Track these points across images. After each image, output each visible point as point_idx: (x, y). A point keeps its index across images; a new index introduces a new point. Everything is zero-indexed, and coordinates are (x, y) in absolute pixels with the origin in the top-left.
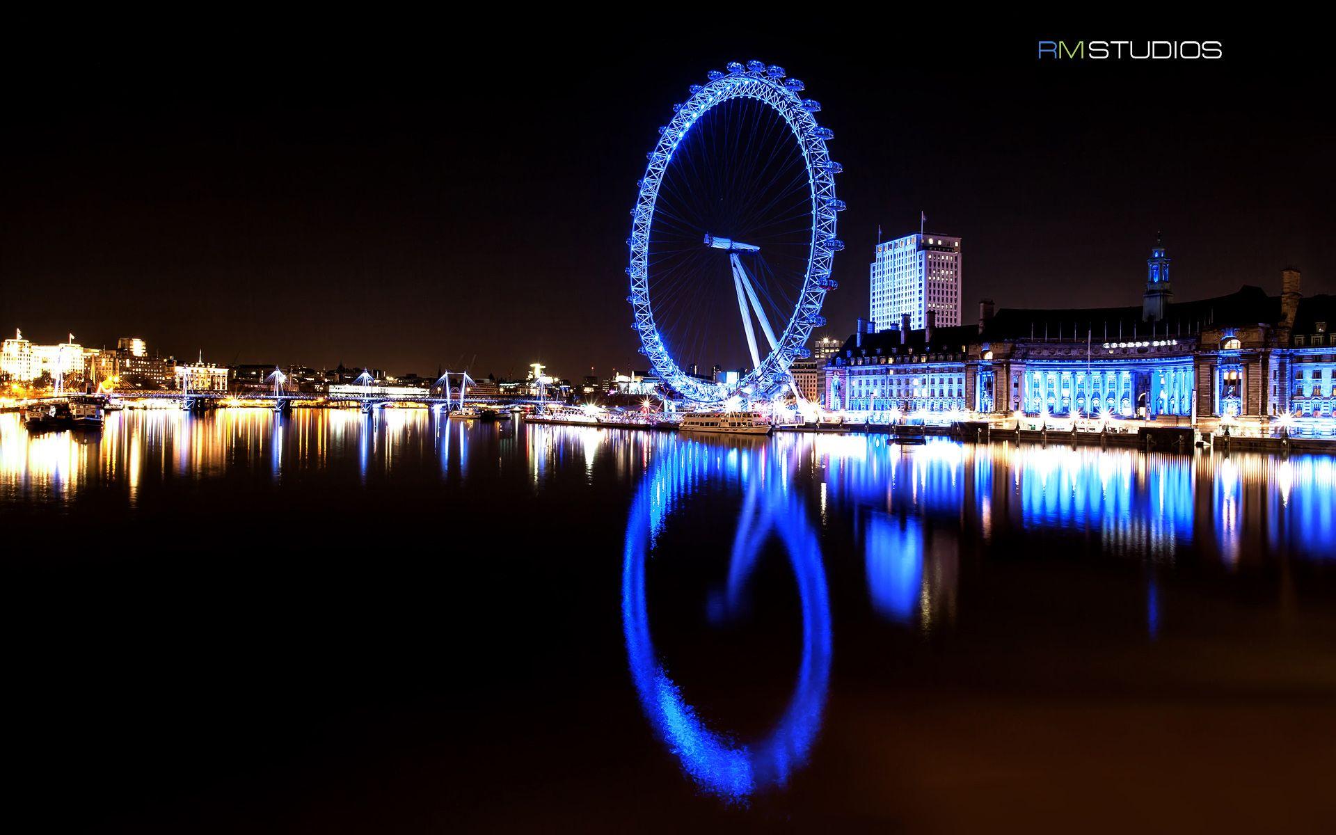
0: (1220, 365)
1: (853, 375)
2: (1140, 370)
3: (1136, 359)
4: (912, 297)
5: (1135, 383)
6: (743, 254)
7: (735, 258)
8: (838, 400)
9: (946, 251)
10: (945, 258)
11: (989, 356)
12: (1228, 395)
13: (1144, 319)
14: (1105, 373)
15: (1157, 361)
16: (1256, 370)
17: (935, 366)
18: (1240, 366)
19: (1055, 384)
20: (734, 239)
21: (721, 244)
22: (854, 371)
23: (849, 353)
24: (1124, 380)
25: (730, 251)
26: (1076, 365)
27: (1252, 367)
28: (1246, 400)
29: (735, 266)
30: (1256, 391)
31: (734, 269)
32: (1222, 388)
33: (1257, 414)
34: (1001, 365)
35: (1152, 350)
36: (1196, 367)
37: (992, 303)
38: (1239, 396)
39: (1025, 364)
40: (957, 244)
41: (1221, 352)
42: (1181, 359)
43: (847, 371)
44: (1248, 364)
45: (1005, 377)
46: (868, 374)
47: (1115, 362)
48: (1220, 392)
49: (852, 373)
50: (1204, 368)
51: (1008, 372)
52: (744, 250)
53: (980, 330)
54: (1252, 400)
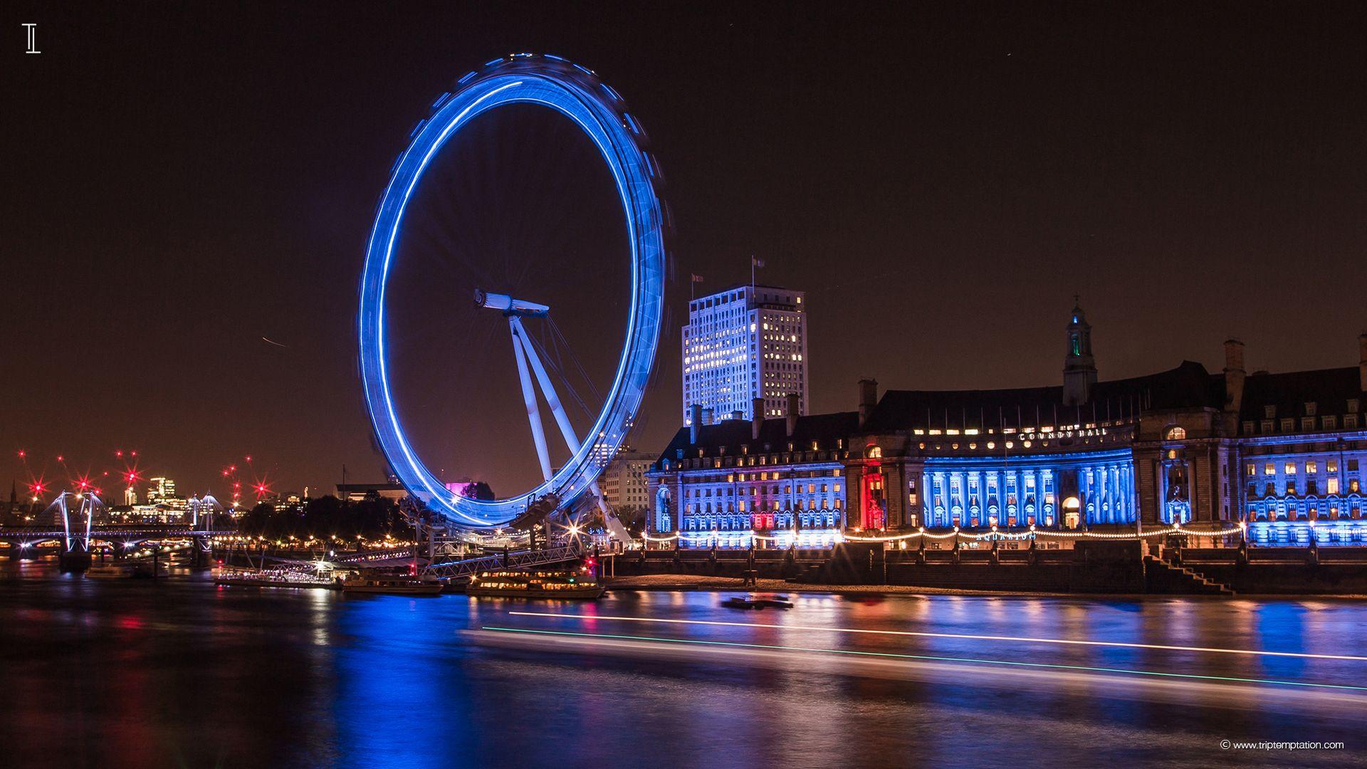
0: (1163, 460)
1: (688, 483)
2: (1064, 467)
3: (1058, 453)
4: (743, 373)
5: (1059, 485)
6: (525, 315)
7: (515, 322)
8: (667, 518)
9: (785, 310)
10: (785, 319)
11: (876, 453)
12: (1174, 497)
13: (1066, 401)
14: (1022, 473)
15: (1084, 456)
16: (1204, 464)
17: (802, 468)
18: (1187, 460)
19: (959, 490)
20: (514, 297)
21: (497, 302)
22: (688, 478)
23: (680, 453)
24: (1044, 481)
25: (510, 313)
26: (986, 463)
27: (1199, 461)
28: (1195, 502)
29: (516, 333)
30: (1206, 490)
31: (514, 337)
32: (1167, 488)
33: (1207, 519)
34: (892, 464)
35: (1078, 442)
36: (1136, 463)
37: (874, 383)
38: (1186, 498)
39: (923, 463)
40: (799, 301)
41: (1164, 443)
42: (1113, 453)
43: (679, 478)
44: (1195, 458)
45: (899, 481)
46: (709, 482)
47: (1033, 458)
48: (1165, 493)
49: (686, 480)
50: (1146, 463)
51: (902, 474)
52: (529, 311)
53: (861, 420)
54: (1202, 503)
